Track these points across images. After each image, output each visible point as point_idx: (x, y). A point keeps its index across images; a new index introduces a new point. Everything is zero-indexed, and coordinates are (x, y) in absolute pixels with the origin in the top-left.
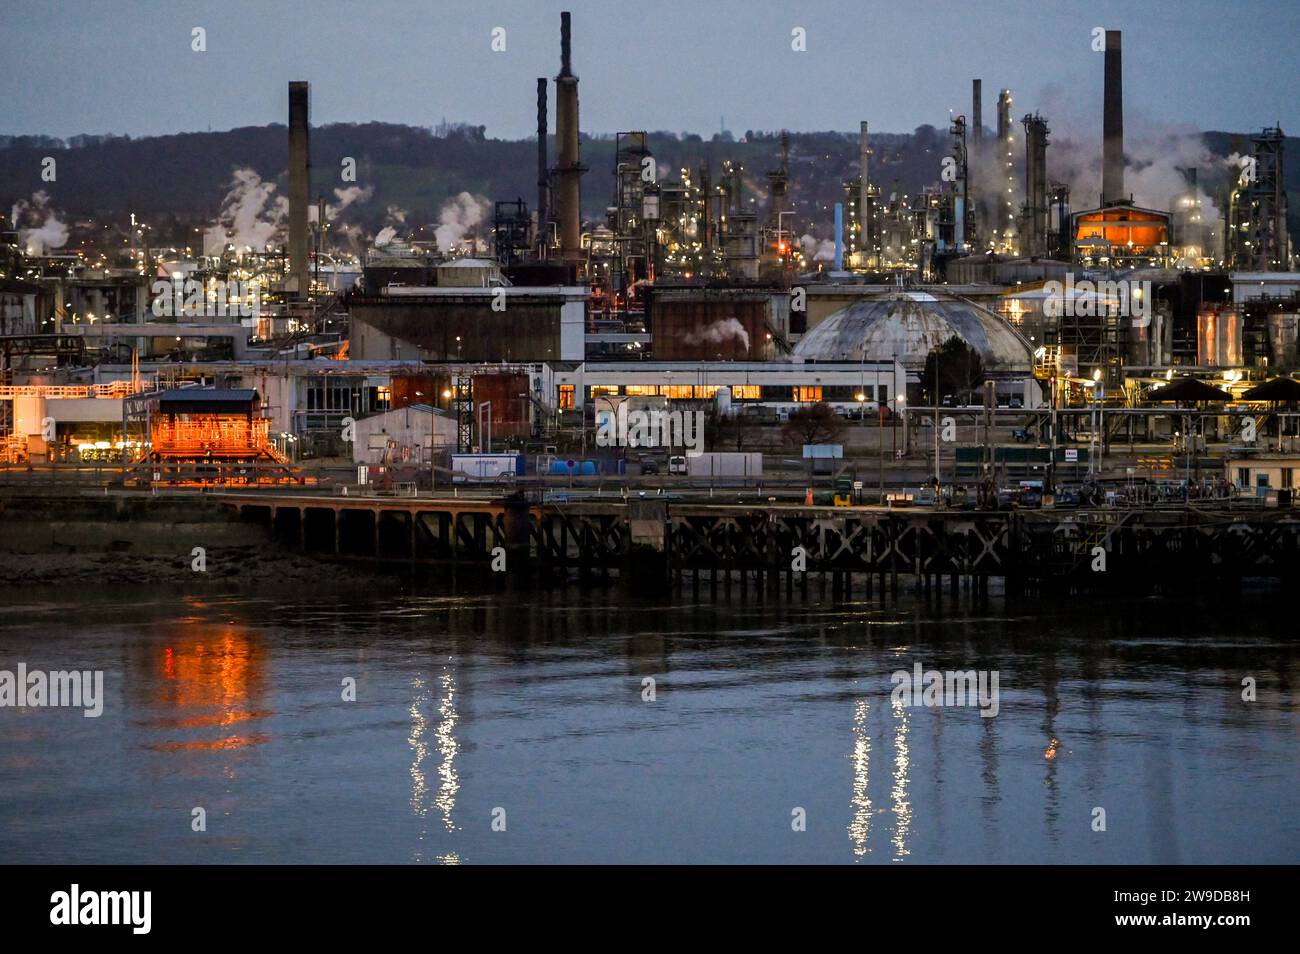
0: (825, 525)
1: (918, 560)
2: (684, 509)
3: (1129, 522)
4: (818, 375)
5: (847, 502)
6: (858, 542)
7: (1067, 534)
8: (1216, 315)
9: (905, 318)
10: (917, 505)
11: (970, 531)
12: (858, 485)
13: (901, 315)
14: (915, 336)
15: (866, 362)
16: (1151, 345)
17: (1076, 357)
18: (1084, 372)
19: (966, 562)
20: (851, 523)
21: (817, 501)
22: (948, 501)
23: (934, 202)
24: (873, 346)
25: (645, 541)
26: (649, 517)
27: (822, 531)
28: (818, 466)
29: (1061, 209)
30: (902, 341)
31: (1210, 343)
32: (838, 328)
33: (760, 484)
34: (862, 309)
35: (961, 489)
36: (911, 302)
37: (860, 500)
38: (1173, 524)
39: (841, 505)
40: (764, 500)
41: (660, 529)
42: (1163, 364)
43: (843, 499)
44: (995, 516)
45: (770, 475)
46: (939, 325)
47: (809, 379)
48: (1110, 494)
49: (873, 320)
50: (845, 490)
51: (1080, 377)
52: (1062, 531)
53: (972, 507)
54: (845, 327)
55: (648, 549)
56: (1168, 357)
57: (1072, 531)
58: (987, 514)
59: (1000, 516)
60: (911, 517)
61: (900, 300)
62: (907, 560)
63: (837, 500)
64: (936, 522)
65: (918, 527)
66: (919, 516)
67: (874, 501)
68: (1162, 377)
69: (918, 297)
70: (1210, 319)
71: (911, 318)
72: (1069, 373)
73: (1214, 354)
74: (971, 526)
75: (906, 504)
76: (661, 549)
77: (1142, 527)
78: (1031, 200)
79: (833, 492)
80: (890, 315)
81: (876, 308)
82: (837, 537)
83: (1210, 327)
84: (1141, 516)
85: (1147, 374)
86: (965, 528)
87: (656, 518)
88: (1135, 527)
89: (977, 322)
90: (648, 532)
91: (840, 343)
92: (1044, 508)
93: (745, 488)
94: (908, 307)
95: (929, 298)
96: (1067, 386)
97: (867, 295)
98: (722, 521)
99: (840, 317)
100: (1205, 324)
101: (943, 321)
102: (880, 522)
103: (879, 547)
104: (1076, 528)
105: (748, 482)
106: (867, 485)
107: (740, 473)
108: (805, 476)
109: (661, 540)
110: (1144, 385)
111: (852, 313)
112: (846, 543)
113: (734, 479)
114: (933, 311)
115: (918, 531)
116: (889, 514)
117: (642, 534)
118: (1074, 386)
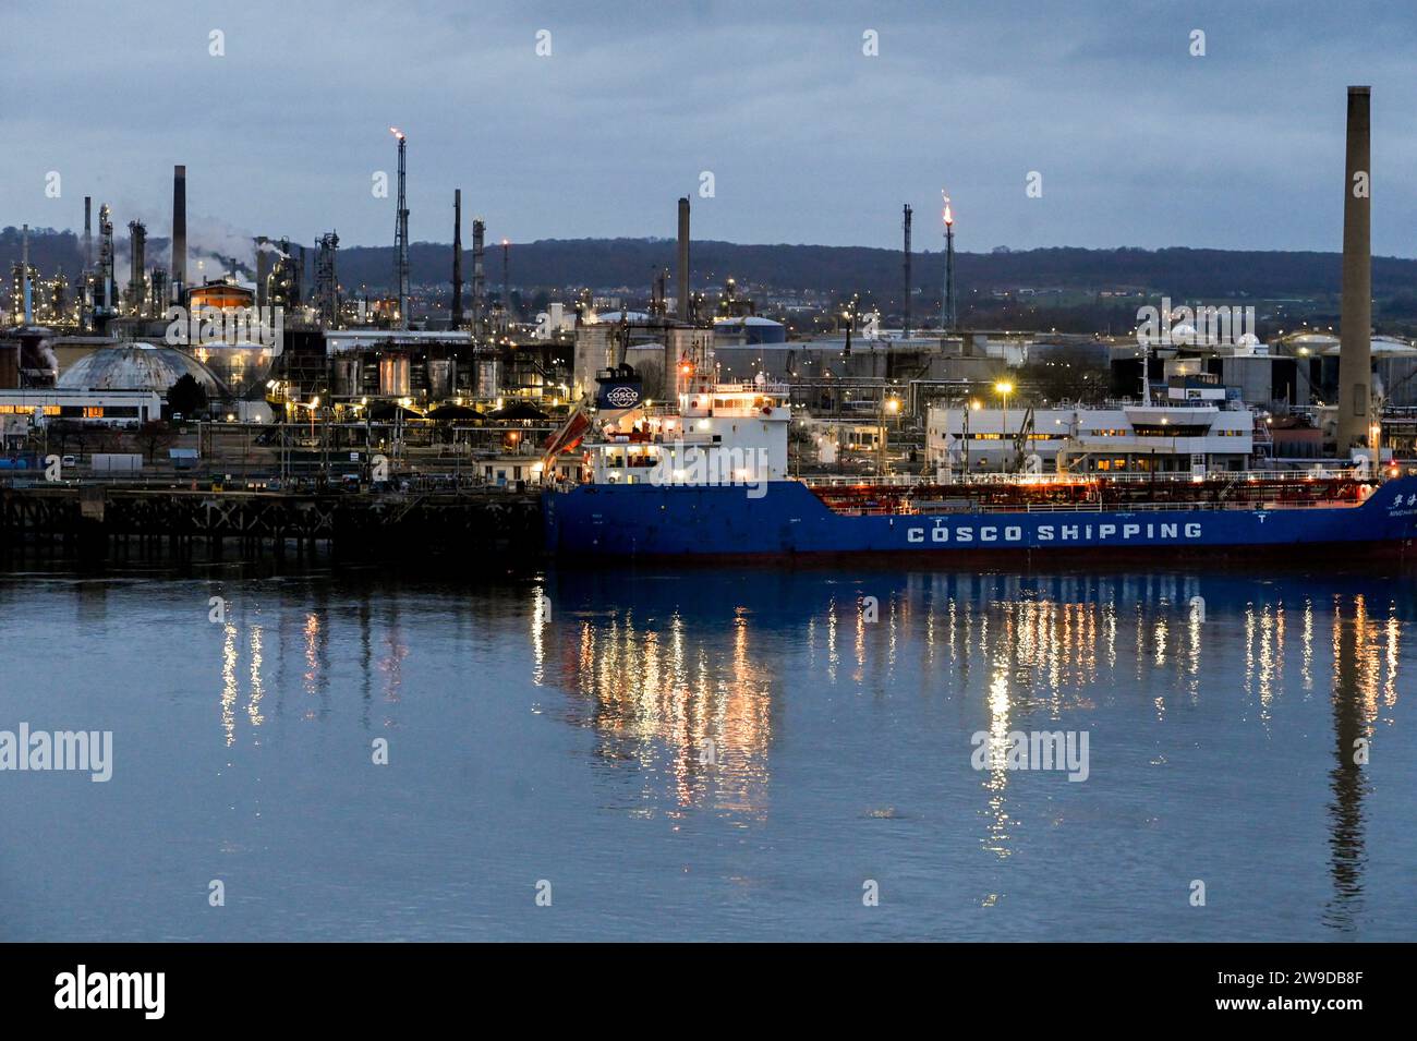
0: (210, 505)
1: (275, 528)
2: (112, 493)
3: (422, 501)
4: (101, 399)
5: (221, 489)
6: (233, 517)
7: (378, 510)
8: (394, 361)
9: (135, 360)
10: (270, 491)
11: (312, 508)
12: (228, 477)
13: (132, 358)
14: (144, 372)
15: (109, 390)
16: (350, 381)
17: (300, 388)
18: (306, 399)
19: (309, 529)
20: (228, 503)
21: (201, 487)
22: (295, 488)
23: (91, 280)
24: (115, 379)
25: (90, 515)
26: (92, 498)
27: (208, 508)
28: (182, 464)
29: (179, 286)
30: (134, 376)
31: (389, 380)
32: (89, 367)
33: (142, 477)
34: (105, 354)
35: (303, 480)
36: (138, 349)
37: (228, 487)
38: (451, 504)
39: (216, 490)
40: (167, 487)
41: (101, 507)
42: (358, 394)
43: (218, 486)
44: (330, 499)
45: (152, 469)
46: (158, 365)
47: (94, 402)
48: (405, 484)
49: (113, 361)
50: (219, 480)
51: (303, 402)
52: (375, 509)
53: (311, 492)
54: (93, 366)
55: (93, 521)
56: (361, 389)
57: (381, 509)
58: (324, 495)
59: (334, 498)
60: (269, 499)
61: (131, 348)
62: (268, 528)
63: (214, 488)
64: (288, 502)
65: (275, 505)
66: (276, 499)
67: (239, 488)
68: (359, 402)
69: (144, 346)
70: (389, 363)
71: (139, 360)
72: (295, 400)
73: (392, 387)
74: (313, 505)
75: (261, 489)
76: (102, 520)
77: (428, 506)
78: (135, 278)
79: (211, 482)
80: (125, 358)
81: (115, 353)
82: (219, 512)
83: (389, 369)
84: (427, 498)
85: (347, 400)
86: (308, 507)
87: (98, 499)
88: (424, 506)
89: (183, 363)
90: (93, 509)
91: (91, 377)
92: (362, 493)
93: (132, 478)
94: (137, 353)
95: (151, 347)
96: (296, 408)
97: (108, 345)
98: (138, 501)
99: (90, 359)
100: (385, 367)
101: (161, 363)
102: (249, 502)
103: (247, 521)
104: (384, 506)
105: (132, 475)
106: (233, 477)
107: (128, 467)
108: (174, 471)
109: (102, 515)
110: (347, 408)
111: (98, 356)
112: (225, 516)
113: (124, 472)
114: (153, 356)
115: (275, 509)
116: (256, 496)
117: (89, 510)
118: (300, 408)
